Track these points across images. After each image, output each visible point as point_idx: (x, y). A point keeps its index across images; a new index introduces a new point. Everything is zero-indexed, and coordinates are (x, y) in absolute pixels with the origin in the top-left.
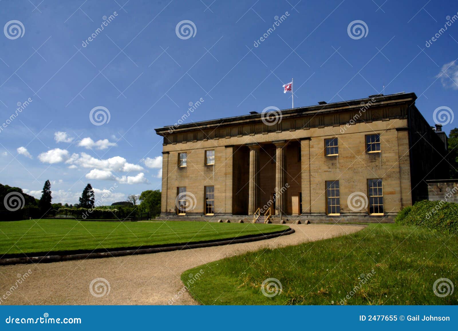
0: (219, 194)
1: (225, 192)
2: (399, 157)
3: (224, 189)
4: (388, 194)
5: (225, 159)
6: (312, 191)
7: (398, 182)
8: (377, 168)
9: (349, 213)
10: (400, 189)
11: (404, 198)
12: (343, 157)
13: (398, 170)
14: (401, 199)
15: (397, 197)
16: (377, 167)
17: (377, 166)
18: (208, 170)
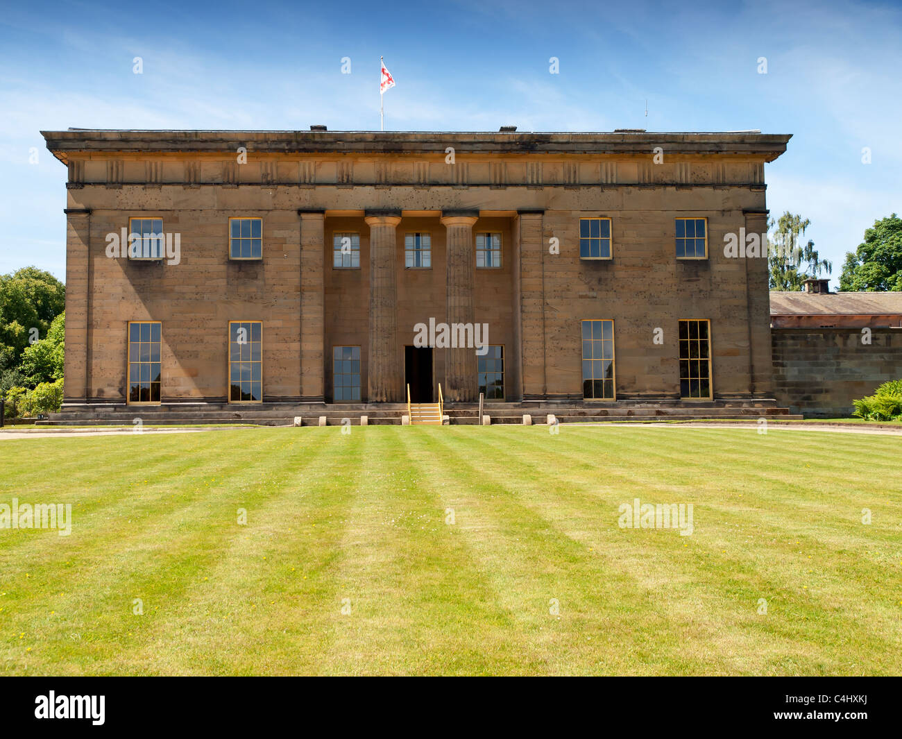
0: (282, 346)
1: (300, 341)
2: (748, 275)
3: (295, 331)
4: (725, 355)
5: (298, 247)
6: (549, 344)
7: (745, 328)
8: (702, 296)
9: (639, 396)
10: (748, 344)
11: (757, 364)
12: (626, 266)
13: (744, 302)
14: (752, 367)
15: (743, 360)
16: (702, 293)
17: (701, 291)
18: (242, 274)
